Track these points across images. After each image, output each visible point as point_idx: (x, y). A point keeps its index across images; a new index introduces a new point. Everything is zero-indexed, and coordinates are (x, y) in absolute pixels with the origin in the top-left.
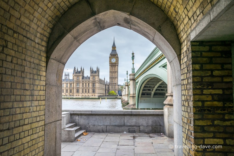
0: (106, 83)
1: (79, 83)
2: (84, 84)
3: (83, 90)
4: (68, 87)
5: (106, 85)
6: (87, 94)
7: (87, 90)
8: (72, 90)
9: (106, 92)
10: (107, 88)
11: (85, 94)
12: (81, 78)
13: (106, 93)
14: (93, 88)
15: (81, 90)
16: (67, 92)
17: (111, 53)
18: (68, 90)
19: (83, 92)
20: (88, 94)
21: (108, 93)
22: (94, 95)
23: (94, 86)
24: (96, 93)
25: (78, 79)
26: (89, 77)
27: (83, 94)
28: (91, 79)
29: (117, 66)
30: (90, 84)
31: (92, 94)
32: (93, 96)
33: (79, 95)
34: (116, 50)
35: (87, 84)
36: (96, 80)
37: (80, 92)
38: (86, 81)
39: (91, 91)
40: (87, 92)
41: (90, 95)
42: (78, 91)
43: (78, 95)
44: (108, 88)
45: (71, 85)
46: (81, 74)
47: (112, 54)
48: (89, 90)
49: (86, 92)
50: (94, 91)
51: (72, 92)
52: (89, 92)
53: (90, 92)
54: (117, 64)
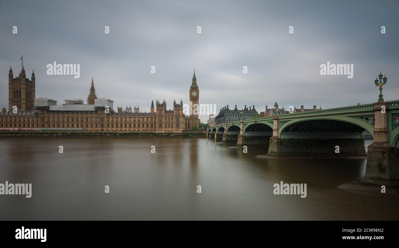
0: (186, 118)
1: (162, 117)
2: (168, 119)
3: (166, 125)
4: (149, 121)
5: (186, 120)
6: (170, 129)
7: (171, 125)
8: (154, 125)
9: (186, 126)
10: (187, 123)
11: (169, 129)
12: (164, 111)
13: (186, 128)
14: (177, 122)
15: (164, 125)
16: (148, 127)
17: (192, 86)
18: (149, 125)
19: (166, 127)
20: (172, 129)
21: (189, 128)
22: (178, 130)
23: (178, 120)
24: (180, 128)
25: (160, 113)
26: (173, 111)
27: (166, 129)
28: (175, 113)
29: (197, 100)
30: (174, 118)
31: (176, 129)
32: (176, 130)
33: (162, 130)
34: (196, 83)
35: (171, 119)
36: (180, 114)
37: (163, 127)
38: (169, 115)
39: (174, 125)
40: (171, 127)
41: (174, 129)
42: (160, 126)
43: (160, 130)
44: (189, 122)
45: (152, 119)
46: (164, 108)
47: (193, 88)
48: (172, 125)
49: (169, 127)
50: (178, 126)
51: (154, 127)
52: (172, 127)
53: (174, 127)
54: (197, 98)
